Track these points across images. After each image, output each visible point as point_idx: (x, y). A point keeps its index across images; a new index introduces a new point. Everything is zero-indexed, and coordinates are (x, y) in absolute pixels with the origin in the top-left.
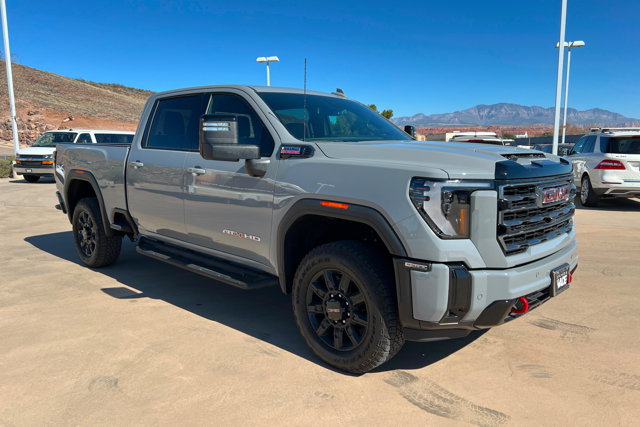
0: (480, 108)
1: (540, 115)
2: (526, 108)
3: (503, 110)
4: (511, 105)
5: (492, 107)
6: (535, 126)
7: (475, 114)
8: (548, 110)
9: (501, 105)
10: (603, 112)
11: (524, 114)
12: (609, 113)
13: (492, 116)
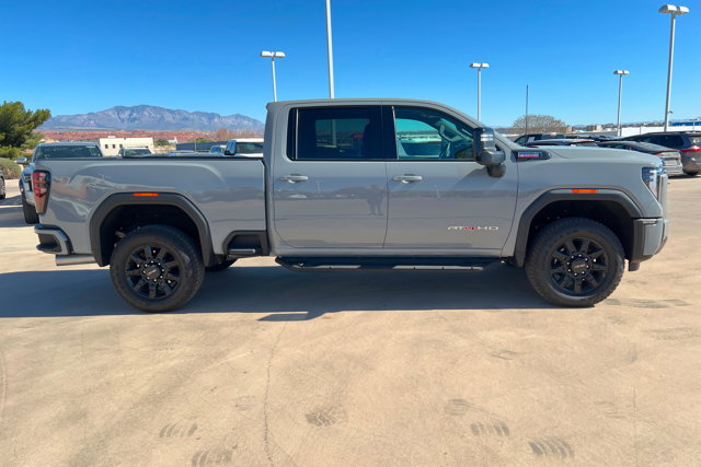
0: (119, 110)
1: (186, 119)
2: (170, 111)
3: (145, 113)
4: (154, 108)
5: (132, 109)
6: (184, 131)
7: (115, 116)
8: (193, 114)
9: (143, 107)
10: (244, 118)
11: (169, 118)
12: (249, 119)
13: (135, 119)
